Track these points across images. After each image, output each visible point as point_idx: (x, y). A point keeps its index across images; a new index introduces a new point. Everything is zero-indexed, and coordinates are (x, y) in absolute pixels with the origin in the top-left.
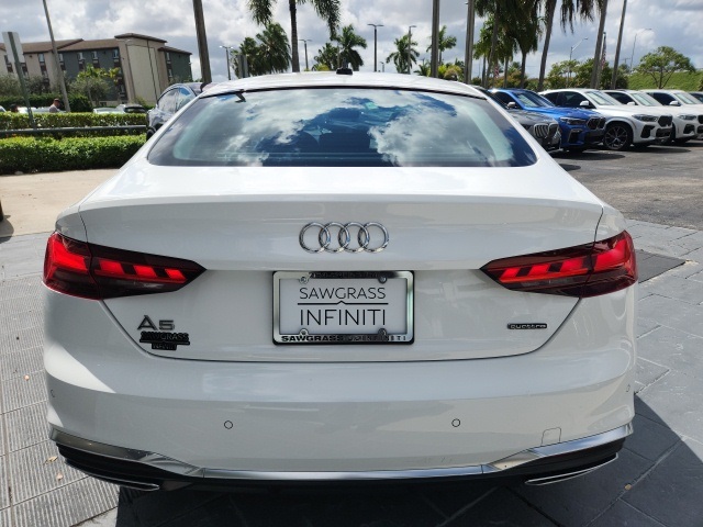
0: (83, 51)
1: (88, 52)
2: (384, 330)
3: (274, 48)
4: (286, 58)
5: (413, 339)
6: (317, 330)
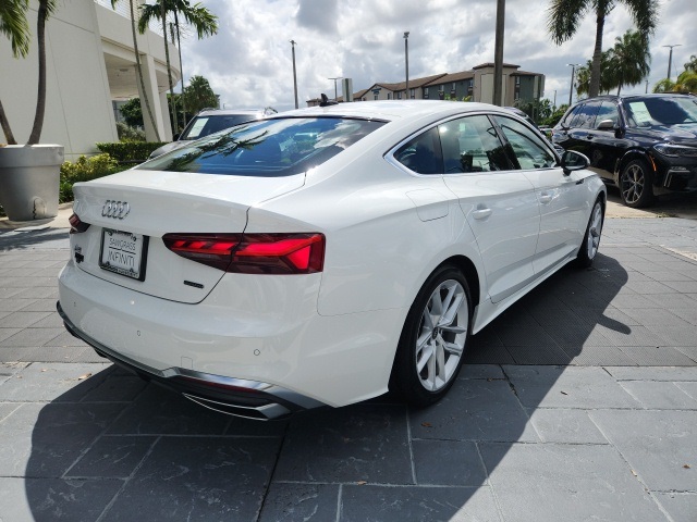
0: (444, 83)
2: (132, 270)
3: (628, 60)
4: (643, 68)
5: (142, 278)
6: (112, 263)
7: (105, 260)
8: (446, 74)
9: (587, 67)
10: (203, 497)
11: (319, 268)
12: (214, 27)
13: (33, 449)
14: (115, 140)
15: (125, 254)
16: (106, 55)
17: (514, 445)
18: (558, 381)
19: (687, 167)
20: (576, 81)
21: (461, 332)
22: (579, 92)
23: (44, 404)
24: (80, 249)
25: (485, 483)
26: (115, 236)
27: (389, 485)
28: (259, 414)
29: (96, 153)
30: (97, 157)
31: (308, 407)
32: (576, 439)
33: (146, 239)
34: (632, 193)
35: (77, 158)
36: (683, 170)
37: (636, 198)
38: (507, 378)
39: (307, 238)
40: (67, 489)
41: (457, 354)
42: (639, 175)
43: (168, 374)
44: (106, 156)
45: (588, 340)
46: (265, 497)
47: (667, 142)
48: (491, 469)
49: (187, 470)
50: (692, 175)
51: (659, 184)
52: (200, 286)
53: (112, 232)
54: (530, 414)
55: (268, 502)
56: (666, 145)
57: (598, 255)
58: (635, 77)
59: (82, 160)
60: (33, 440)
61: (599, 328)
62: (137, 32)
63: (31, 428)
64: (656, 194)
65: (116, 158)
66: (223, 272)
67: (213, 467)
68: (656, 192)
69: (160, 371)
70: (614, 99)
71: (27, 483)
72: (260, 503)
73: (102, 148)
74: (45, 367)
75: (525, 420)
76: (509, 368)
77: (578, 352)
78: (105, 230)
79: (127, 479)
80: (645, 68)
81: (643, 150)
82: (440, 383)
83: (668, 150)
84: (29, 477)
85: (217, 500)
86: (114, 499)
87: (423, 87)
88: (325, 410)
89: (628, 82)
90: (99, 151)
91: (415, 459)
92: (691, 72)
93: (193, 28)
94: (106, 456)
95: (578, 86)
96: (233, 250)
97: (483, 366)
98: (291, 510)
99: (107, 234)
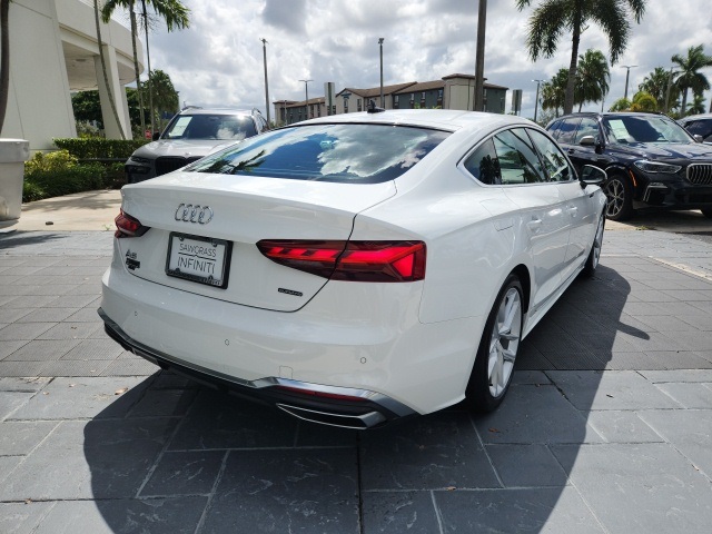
0: (415, 92)
1: (418, 93)
2: (211, 277)
3: (589, 78)
4: (603, 86)
5: (225, 286)
6: (184, 269)
7: (173, 266)
8: (415, 83)
9: (552, 83)
10: (296, 510)
11: (420, 276)
12: (186, 20)
13: (91, 469)
14: (74, 136)
15: (201, 260)
16: (64, 44)
17: (582, 446)
18: (600, 386)
19: (665, 183)
20: (541, 96)
21: (514, 338)
22: (545, 107)
23: (87, 422)
24: (134, 255)
25: (568, 483)
26: (187, 242)
27: (478, 489)
28: (360, 423)
29: (54, 150)
30: (55, 154)
31: (402, 414)
32: (635, 438)
33: (229, 245)
34: (612, 207)
35: (33, 154)
36: (662, 186)
37: (616, 211)
38: (553, 383)
39: (410, 246)
40: (147, 509)
41: (510, 360)
42: (619, 189)
43: (260, 385)
44: (65, 153)
45: (614, 346)
46: (360, 506)
47: (645, 158)
48: (568, 470)
49: (270, 483)
50: (668, 191)
51: (638, 199)
52: (300, 294)
53: (183, 236)
54: (586, 417)
55: (365, 511)
56: (643, 161)
57: (598, 266)
58: (596, 94)
59: (39, 157)
60: (88, 460)
61: (620, 336)
62: (101, 22)
63: (81, 447)
64: (635, 207)
65: (77, 155)
66: (325, 280)
67: (297, 479)
68: (636, 206)
69: (250, 382)
70: (593, 115)
71: (99, 506)
72: (357, 512)
73: (60, 145)
74: (73, 382)
75: (584, 423)
76: (552, 373)
77: (609, 357)
78: (173, 234)
79: (209, 495)
80: (605, 86)
81: (623, 165)
82: (500, 389)
83: (648, 166)
84: (99, 498)
85: (312, 512)
86: (203, 517)
87: (393, 95)
88: (414, 418)
89: (589, 100)
90: (56, 147)
91: (494, 464)
92: (645, 93)
93: (162, 19)
94: (178, 473)
95: (543, 101)
96: (339, 258)
97: (527, 373)
98: (392, 518)
99: (176, 240)
